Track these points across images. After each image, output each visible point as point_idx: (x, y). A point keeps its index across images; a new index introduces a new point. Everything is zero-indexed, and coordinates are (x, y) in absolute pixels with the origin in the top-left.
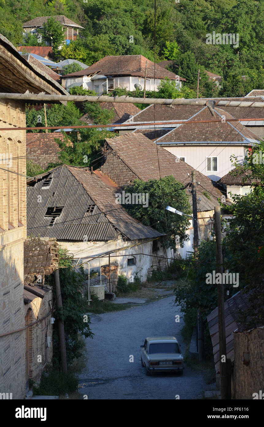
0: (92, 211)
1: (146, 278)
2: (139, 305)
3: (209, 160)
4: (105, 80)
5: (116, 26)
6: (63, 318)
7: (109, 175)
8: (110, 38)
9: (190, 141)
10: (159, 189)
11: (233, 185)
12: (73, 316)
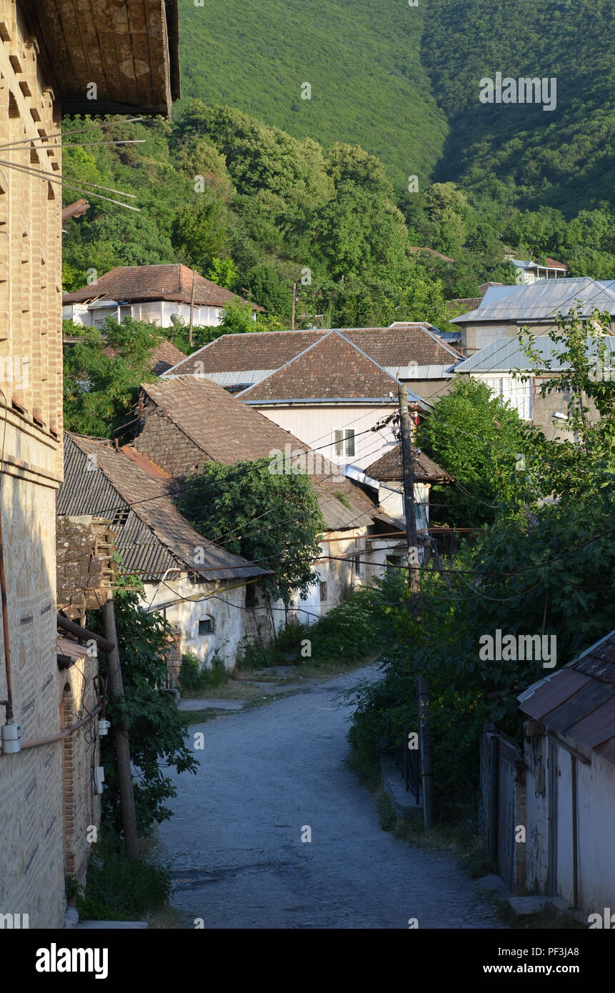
0: (123, 523)
1: (234, 661)
2: (232, 714)
3: (338, 433)
4: (114, 308)
5: (125, 229)
6: (128, 722)
7: (152, 454)
8: (116, 249)
9: (301, 398)
10: (260, 479)
11: (391, 480)
12: (151, 717)
